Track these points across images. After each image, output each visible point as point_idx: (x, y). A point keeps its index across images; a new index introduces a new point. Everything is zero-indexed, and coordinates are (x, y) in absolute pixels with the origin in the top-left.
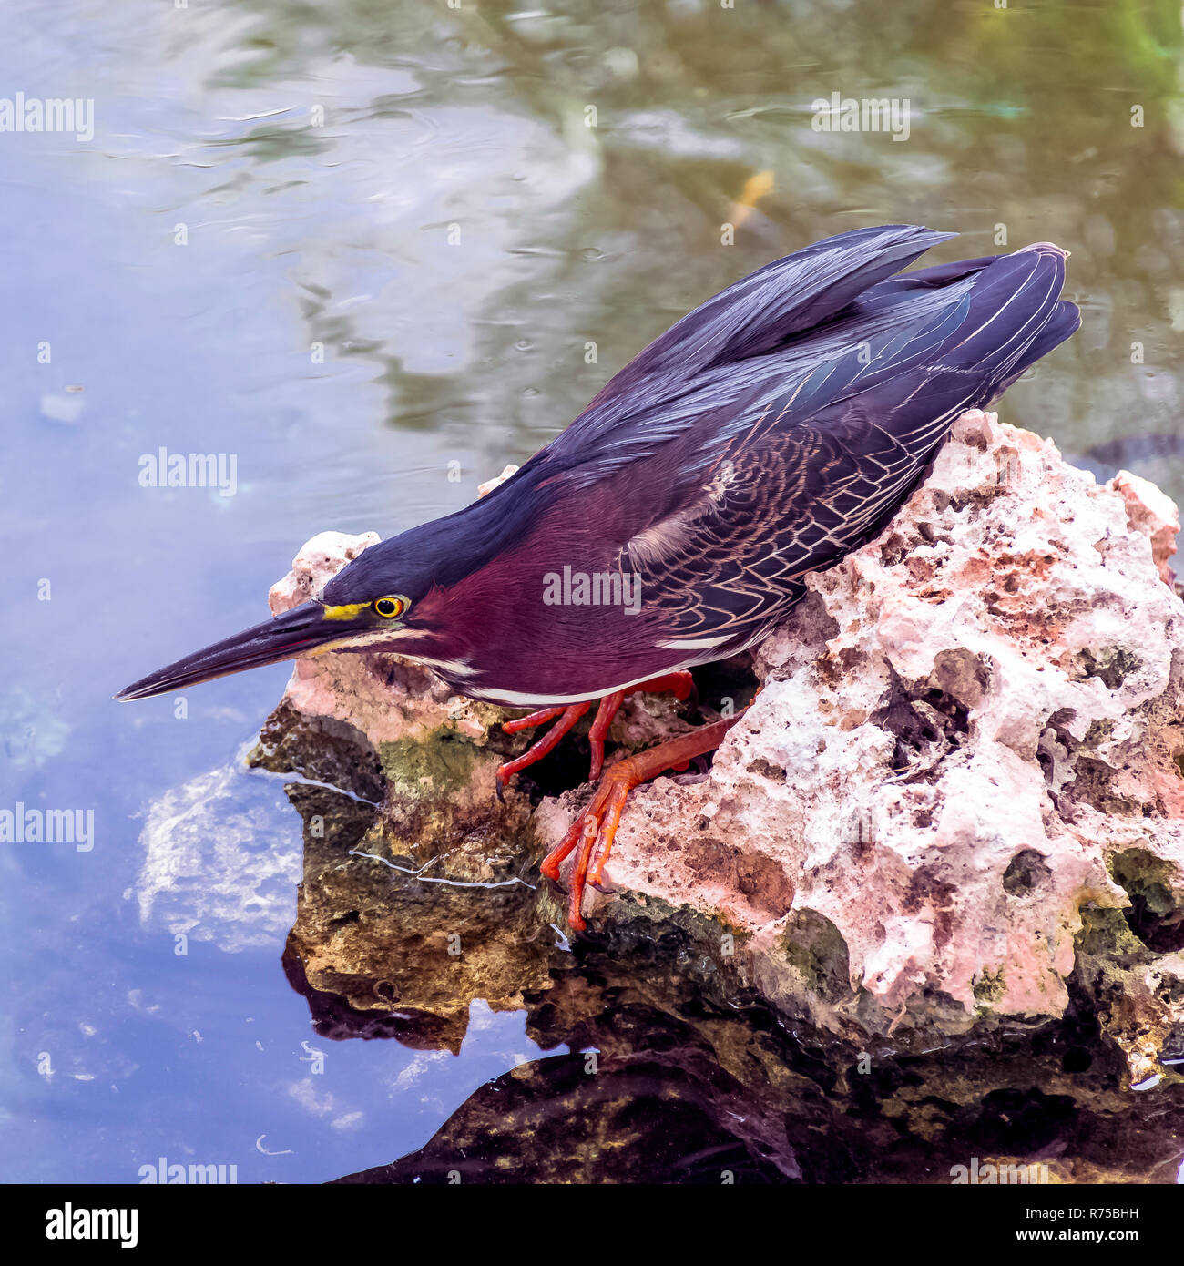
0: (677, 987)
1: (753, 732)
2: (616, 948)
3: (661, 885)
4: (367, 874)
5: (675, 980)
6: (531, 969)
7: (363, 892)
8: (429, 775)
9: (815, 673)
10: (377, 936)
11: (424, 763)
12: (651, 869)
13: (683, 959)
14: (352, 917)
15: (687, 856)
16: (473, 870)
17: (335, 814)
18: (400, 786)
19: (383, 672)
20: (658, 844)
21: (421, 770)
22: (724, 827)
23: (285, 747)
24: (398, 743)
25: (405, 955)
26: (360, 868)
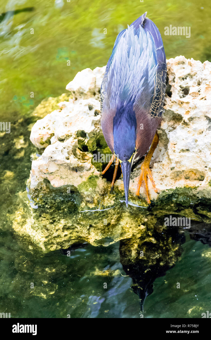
0: (174, 206)
1: (175, 145)
2: (157, 204)
3: (169, 186)
4: (86, 215)
5: (173, 205)
6: (138, 218)
7: (88, 220)
8: (90, 187)
9: (182, 126)
10: (100, 228)
11: (88, 185)
12: (166, 184)
13: (174, 200)
14: (91, 226)
15: (171, 177)
16: (110, 203)
17: (63, 207)
18: (86, 193)
19: (74, 170)
20: (163, 178)
21: (88, 187)
22: (179, 167)
23: (41, 197)
24: (81, 184)
25: (108, 229)
26: (84, 215)
